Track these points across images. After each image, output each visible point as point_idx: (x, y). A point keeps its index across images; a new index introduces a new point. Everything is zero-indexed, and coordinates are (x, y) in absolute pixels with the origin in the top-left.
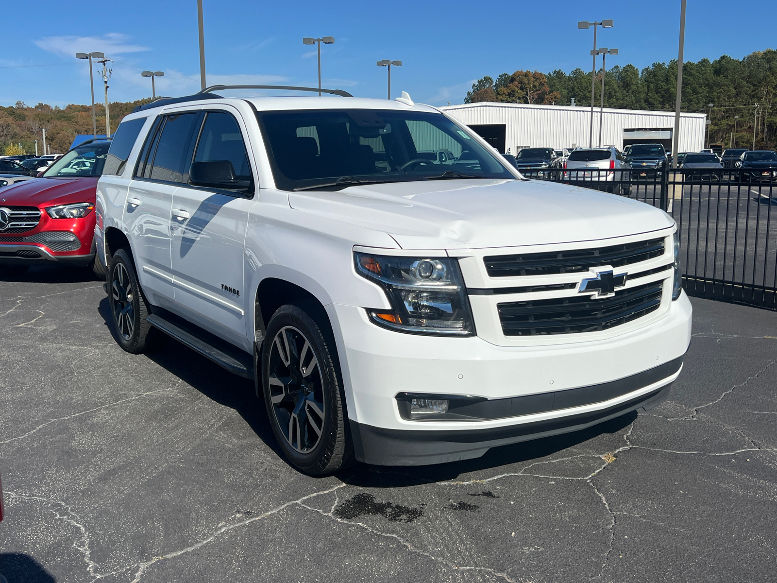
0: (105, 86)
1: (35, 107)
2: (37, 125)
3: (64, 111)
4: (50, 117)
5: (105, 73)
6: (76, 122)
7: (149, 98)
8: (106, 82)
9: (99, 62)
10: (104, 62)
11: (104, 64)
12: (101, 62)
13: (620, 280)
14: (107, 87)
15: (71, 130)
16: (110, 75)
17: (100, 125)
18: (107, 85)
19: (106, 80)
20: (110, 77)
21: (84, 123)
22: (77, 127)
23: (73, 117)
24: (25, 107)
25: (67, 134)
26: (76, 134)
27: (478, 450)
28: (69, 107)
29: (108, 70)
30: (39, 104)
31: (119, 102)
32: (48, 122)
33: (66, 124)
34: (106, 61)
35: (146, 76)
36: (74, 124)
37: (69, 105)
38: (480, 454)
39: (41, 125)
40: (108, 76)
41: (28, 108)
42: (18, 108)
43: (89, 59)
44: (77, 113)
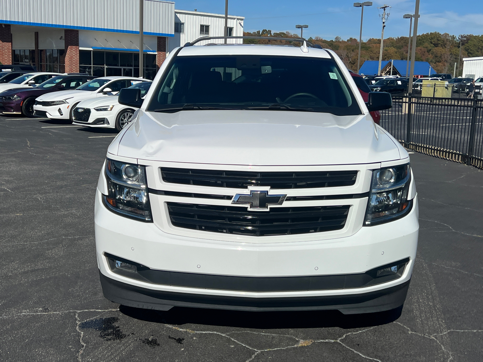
0: (383, 25)
1: (347, 41)
2: (345, 53)
3: (365, 43)
4: (354, 47)
5: (384, 16)
6: (371, 51)
7: (427, 33)
8: (384, 23)
9: (381, 8)
10: (384, 8)
11: (384, 10)
12: (383, 8)
13: (277, 199)
14: (384, 26)
15: (367, 57)
16: (387, 17)
17: (388, 53)
18: (385, 25)
19: (384, 21)
20: (387, 19)
21: (377, 52)
22: (372, 55)
23: (370, 48)
24: (341, 40)
25: (364, 59)
26: (371, 60)
27: (166, 306)
28: (370, 40)
29: (387, 14)
30: (350, 38)
31: (405, 37)
32: (353, 51)
33: (365, 53)
34: (386, 7)
35: (407, 18)
36: (370, 52)
37: (370, 39)
38: (167, 308)
39: (348, 53)
40: (386, 18)
41: (343, 41)
42: (336, 41)
43: (361, 7)
44: (373, 45)
